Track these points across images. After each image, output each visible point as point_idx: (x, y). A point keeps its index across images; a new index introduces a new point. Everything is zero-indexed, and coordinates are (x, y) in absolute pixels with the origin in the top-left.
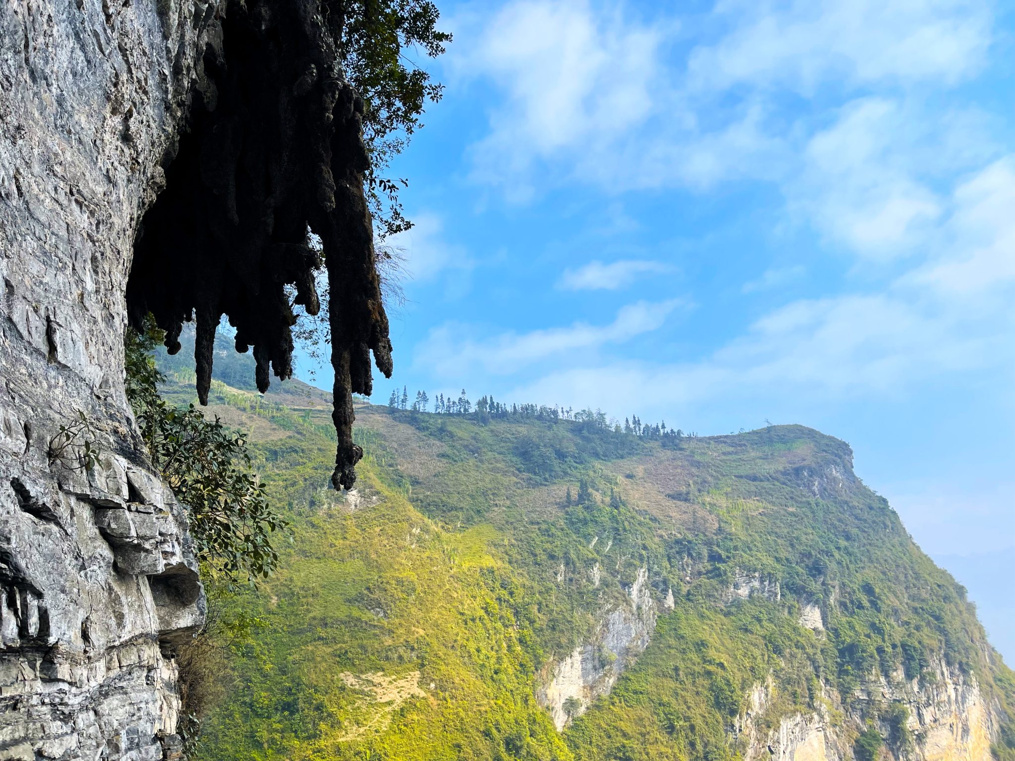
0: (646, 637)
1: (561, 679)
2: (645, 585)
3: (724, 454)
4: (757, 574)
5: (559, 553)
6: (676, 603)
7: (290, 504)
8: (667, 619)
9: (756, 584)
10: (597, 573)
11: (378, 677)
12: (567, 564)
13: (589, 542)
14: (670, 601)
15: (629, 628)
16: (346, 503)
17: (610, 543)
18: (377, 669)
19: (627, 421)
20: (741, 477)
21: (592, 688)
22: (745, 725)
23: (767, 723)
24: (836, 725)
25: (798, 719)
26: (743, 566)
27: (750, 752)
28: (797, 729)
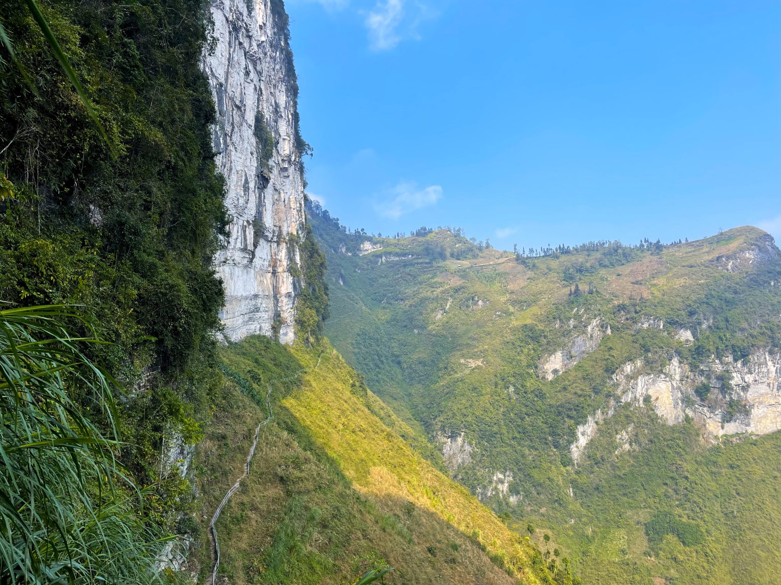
0: (594, 347)
1: (550, 362)
2: (597, 326)
3: (686, 253)
4: (652, 318)
5: (557, 316)
6: (612, 332)
7: (460, 308)
8: (605, 339)
9: (652, 322)
10: (572, 323)
11: (470, 360)
12: (560, 320)
13: (572, 311)
14: (609, 331)
15: (585, 343)
16: (478, 305)
17: (583, 310)
18: (471, 358)
19: (641, 241)
20: (684, 266)
21: (566, 365)
22: (618, 377)
23: (632, 377)
24: (683, 380)
25: (652, 376)
26: (646, 315)
27: (621, 387)
28: (651, 380)
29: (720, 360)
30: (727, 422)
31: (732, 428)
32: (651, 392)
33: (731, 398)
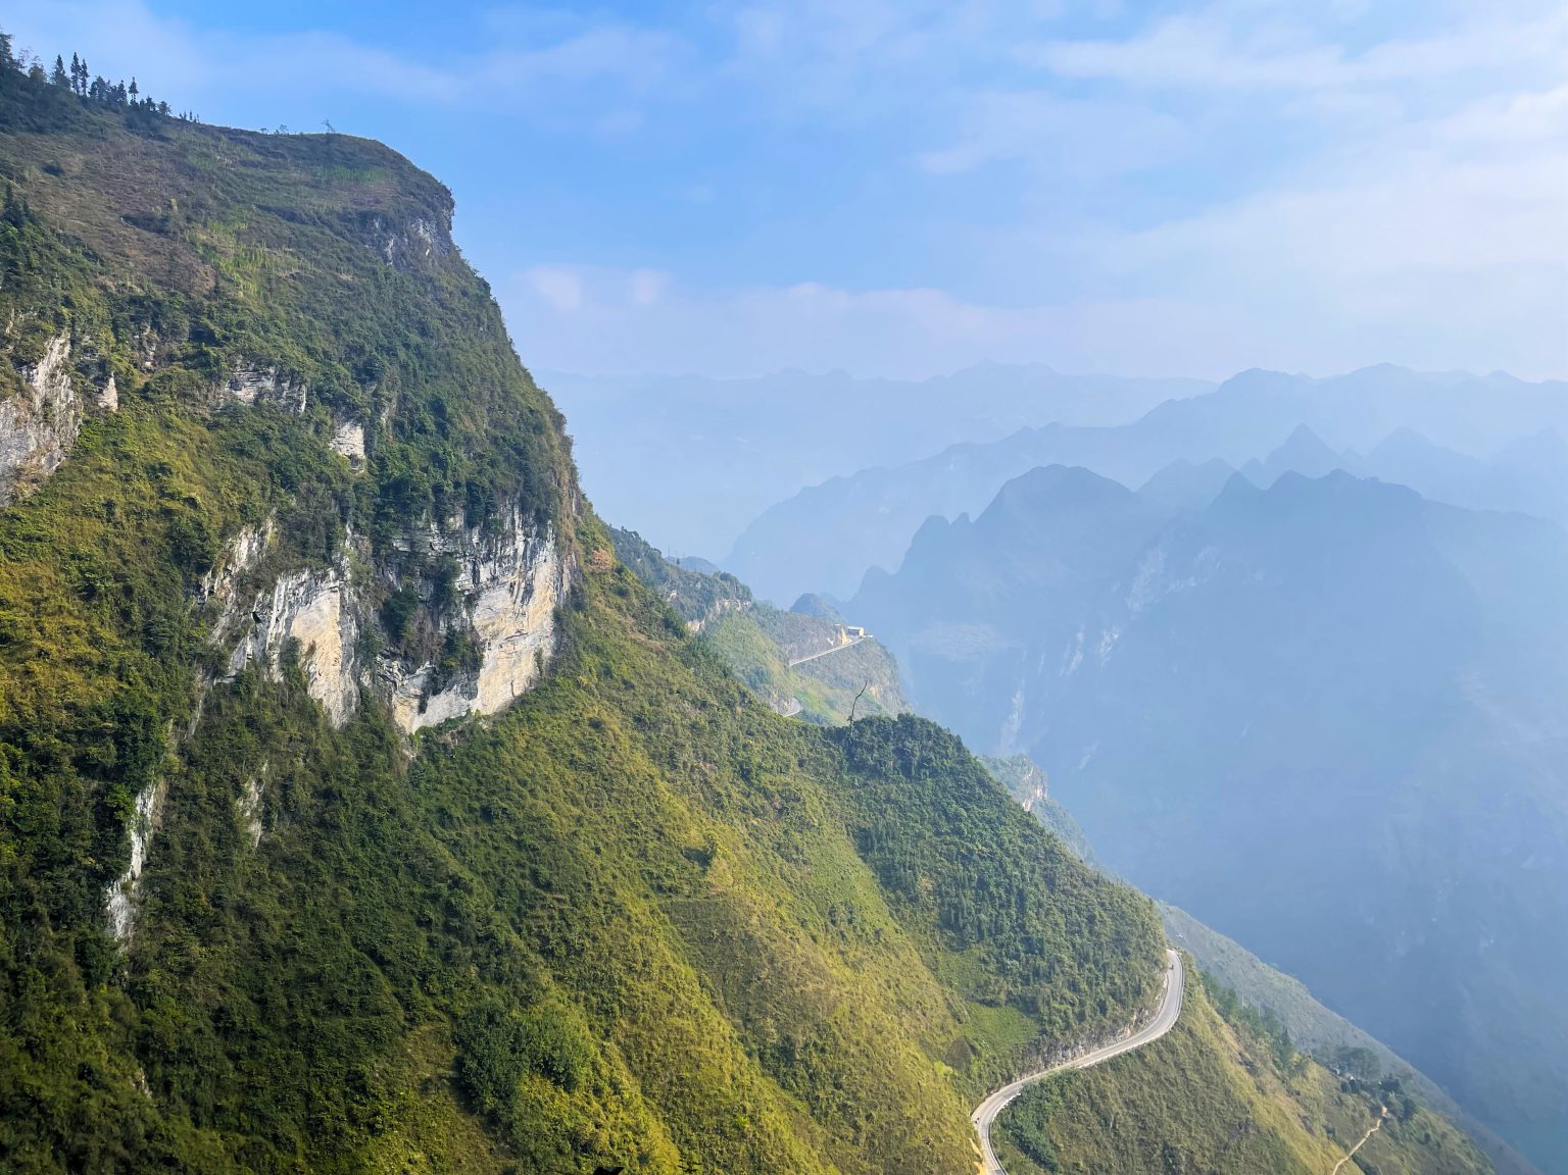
0: (58, 453)
2: (63, 367)
4: (271, 370)
6: (120, 401)
8: (102, 426)
9: (269, 384)
14: (110, 397)
15: (24, 436)
19: (60, 61)
20: (269, 210)
22: (219, 586)
23: (255, 583)
24: (359, 584)
25: (305, 576)
26: (250, 355)
27: (223, 621)
28: (302, 590)
29: (441, 522)
30: (434, 694)
31: (442, 707)
32: (297, 630)
33: (450, 628)
